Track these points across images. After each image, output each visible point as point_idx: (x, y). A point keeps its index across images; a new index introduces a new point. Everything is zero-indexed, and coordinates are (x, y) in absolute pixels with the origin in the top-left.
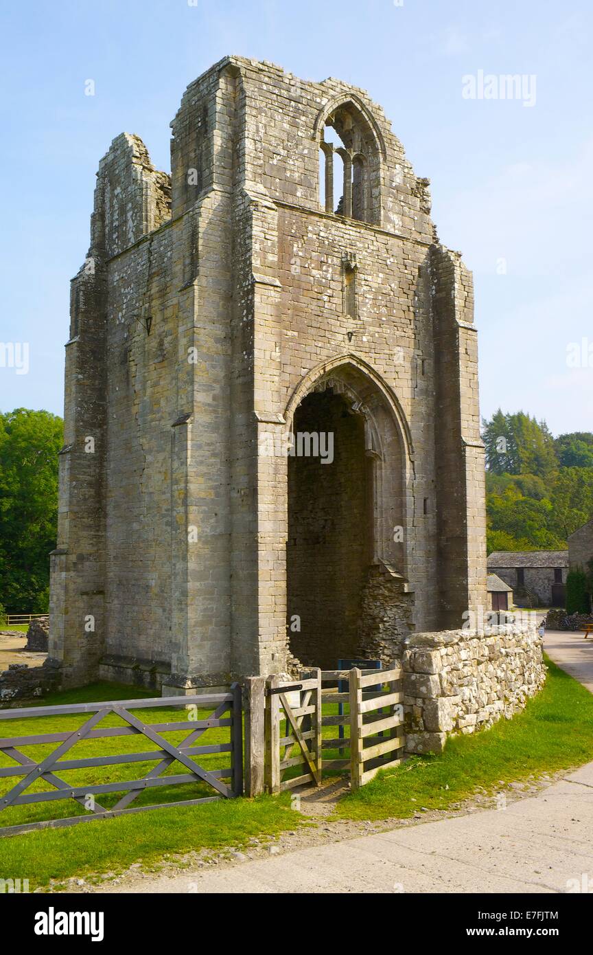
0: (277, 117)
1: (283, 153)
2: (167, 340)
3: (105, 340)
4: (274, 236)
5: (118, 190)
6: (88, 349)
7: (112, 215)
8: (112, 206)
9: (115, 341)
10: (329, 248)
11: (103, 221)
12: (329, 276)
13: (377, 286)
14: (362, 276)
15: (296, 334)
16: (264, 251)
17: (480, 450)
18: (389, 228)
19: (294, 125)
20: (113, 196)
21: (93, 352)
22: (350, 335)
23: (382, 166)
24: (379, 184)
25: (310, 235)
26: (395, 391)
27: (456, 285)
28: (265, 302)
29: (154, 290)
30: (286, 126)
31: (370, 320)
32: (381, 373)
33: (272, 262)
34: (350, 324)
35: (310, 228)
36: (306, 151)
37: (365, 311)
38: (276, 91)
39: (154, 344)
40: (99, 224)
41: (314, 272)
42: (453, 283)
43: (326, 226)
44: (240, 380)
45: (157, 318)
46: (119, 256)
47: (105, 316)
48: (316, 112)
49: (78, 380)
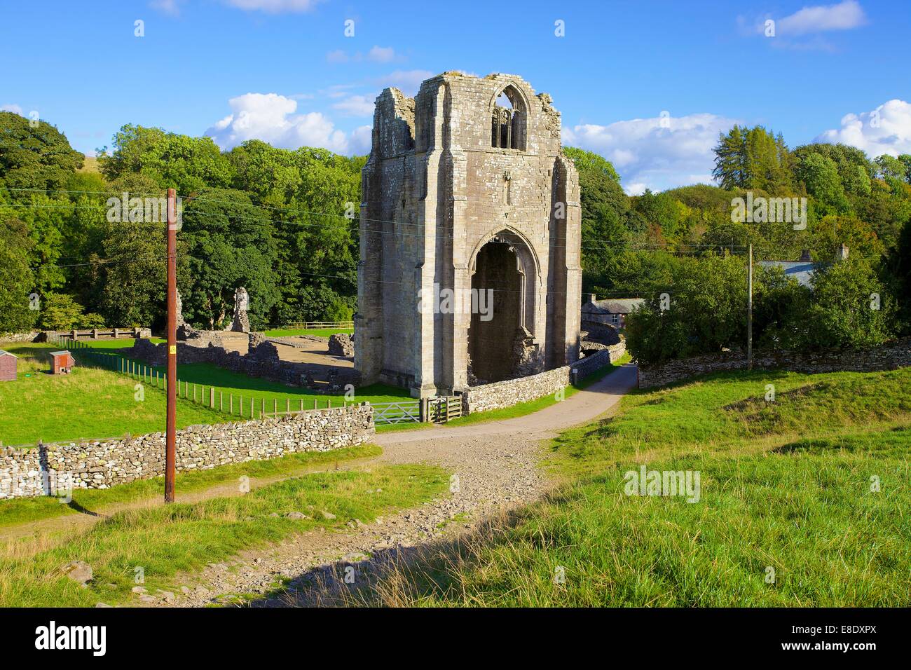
0: (469, 104)
1: (471, 122)
2: (413, 215)
3: (381, 203)
4: (464, 174)
5: (387, 121)
6: (371, 209)
7: (384, 133)
8: (383, 128)
9: (386, 205)
10: (495, 170)
11: (379, 136)
12: (496, 185)
13: (522, 185)
14: (515, 182)
15: (477, 218)
16: (459, 183)
17: (576, 271)
18: (532, 152)
19: (478, 106)
20: (384, 124)
21: (375, 211)
22: (506, 215)
23: (528, 118)
24: (526, 128)
25: (486, 164)
26: (531, 241)
27: (567, 182)
28: (459, 209)
29: (407, 185)
30: (474, 108)
31: (518, 205)
32: (523, 232)
33: (464, 188)
34: (507, 209)
35: (486, 161)
36: (484, 119)
37: (515, 202)
38: (469, 90)
39: (407, 215)
40: (377, 137)
41: (487, 184)
42: (566, 181)
43: (495, 158)
44: (447, 247)
45: (408, 201)
46: (387, 159)
47: (381, 190)
48: (491, 96)
49: (367, 227)
